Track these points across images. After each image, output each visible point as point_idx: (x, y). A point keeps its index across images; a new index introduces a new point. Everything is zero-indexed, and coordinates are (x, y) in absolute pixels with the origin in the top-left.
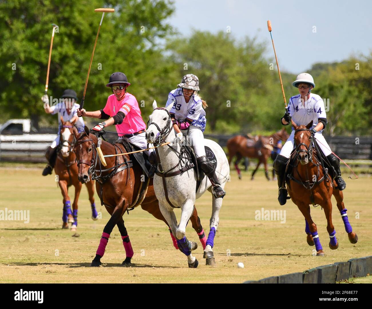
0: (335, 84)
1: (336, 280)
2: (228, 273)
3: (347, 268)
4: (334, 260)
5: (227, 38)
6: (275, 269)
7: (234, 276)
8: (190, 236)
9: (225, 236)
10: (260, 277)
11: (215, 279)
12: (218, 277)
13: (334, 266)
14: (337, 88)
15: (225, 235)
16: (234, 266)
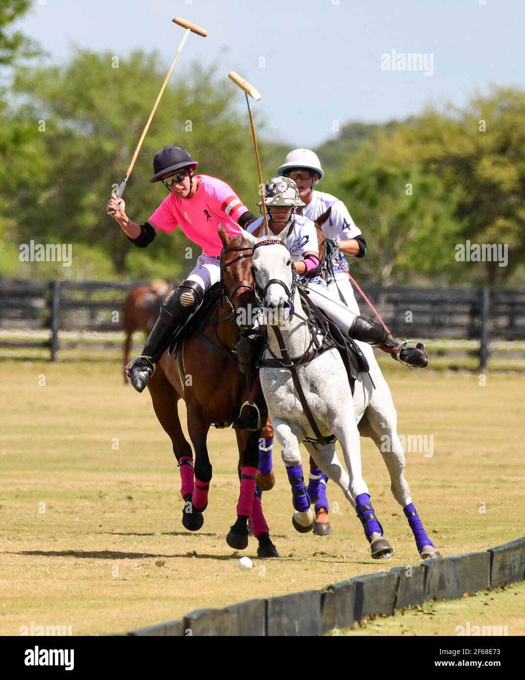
0: (392, 170)
1: (394, 607)
2: (155, 591)
3: (419, 581)
4: (390, 562)
5: (152, 65)
6: (260, 582)
7: (167, 598)
8: (70, 510)
9: (148, 509)
10: (227, 600)
11: (126, 605)
12: (133, 600)
13: (390, 576)
14: (395, 177)
15: (147, 507)
16: (169, 576)
